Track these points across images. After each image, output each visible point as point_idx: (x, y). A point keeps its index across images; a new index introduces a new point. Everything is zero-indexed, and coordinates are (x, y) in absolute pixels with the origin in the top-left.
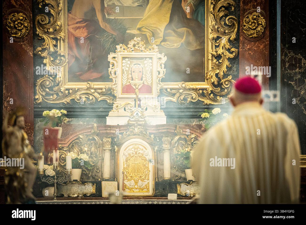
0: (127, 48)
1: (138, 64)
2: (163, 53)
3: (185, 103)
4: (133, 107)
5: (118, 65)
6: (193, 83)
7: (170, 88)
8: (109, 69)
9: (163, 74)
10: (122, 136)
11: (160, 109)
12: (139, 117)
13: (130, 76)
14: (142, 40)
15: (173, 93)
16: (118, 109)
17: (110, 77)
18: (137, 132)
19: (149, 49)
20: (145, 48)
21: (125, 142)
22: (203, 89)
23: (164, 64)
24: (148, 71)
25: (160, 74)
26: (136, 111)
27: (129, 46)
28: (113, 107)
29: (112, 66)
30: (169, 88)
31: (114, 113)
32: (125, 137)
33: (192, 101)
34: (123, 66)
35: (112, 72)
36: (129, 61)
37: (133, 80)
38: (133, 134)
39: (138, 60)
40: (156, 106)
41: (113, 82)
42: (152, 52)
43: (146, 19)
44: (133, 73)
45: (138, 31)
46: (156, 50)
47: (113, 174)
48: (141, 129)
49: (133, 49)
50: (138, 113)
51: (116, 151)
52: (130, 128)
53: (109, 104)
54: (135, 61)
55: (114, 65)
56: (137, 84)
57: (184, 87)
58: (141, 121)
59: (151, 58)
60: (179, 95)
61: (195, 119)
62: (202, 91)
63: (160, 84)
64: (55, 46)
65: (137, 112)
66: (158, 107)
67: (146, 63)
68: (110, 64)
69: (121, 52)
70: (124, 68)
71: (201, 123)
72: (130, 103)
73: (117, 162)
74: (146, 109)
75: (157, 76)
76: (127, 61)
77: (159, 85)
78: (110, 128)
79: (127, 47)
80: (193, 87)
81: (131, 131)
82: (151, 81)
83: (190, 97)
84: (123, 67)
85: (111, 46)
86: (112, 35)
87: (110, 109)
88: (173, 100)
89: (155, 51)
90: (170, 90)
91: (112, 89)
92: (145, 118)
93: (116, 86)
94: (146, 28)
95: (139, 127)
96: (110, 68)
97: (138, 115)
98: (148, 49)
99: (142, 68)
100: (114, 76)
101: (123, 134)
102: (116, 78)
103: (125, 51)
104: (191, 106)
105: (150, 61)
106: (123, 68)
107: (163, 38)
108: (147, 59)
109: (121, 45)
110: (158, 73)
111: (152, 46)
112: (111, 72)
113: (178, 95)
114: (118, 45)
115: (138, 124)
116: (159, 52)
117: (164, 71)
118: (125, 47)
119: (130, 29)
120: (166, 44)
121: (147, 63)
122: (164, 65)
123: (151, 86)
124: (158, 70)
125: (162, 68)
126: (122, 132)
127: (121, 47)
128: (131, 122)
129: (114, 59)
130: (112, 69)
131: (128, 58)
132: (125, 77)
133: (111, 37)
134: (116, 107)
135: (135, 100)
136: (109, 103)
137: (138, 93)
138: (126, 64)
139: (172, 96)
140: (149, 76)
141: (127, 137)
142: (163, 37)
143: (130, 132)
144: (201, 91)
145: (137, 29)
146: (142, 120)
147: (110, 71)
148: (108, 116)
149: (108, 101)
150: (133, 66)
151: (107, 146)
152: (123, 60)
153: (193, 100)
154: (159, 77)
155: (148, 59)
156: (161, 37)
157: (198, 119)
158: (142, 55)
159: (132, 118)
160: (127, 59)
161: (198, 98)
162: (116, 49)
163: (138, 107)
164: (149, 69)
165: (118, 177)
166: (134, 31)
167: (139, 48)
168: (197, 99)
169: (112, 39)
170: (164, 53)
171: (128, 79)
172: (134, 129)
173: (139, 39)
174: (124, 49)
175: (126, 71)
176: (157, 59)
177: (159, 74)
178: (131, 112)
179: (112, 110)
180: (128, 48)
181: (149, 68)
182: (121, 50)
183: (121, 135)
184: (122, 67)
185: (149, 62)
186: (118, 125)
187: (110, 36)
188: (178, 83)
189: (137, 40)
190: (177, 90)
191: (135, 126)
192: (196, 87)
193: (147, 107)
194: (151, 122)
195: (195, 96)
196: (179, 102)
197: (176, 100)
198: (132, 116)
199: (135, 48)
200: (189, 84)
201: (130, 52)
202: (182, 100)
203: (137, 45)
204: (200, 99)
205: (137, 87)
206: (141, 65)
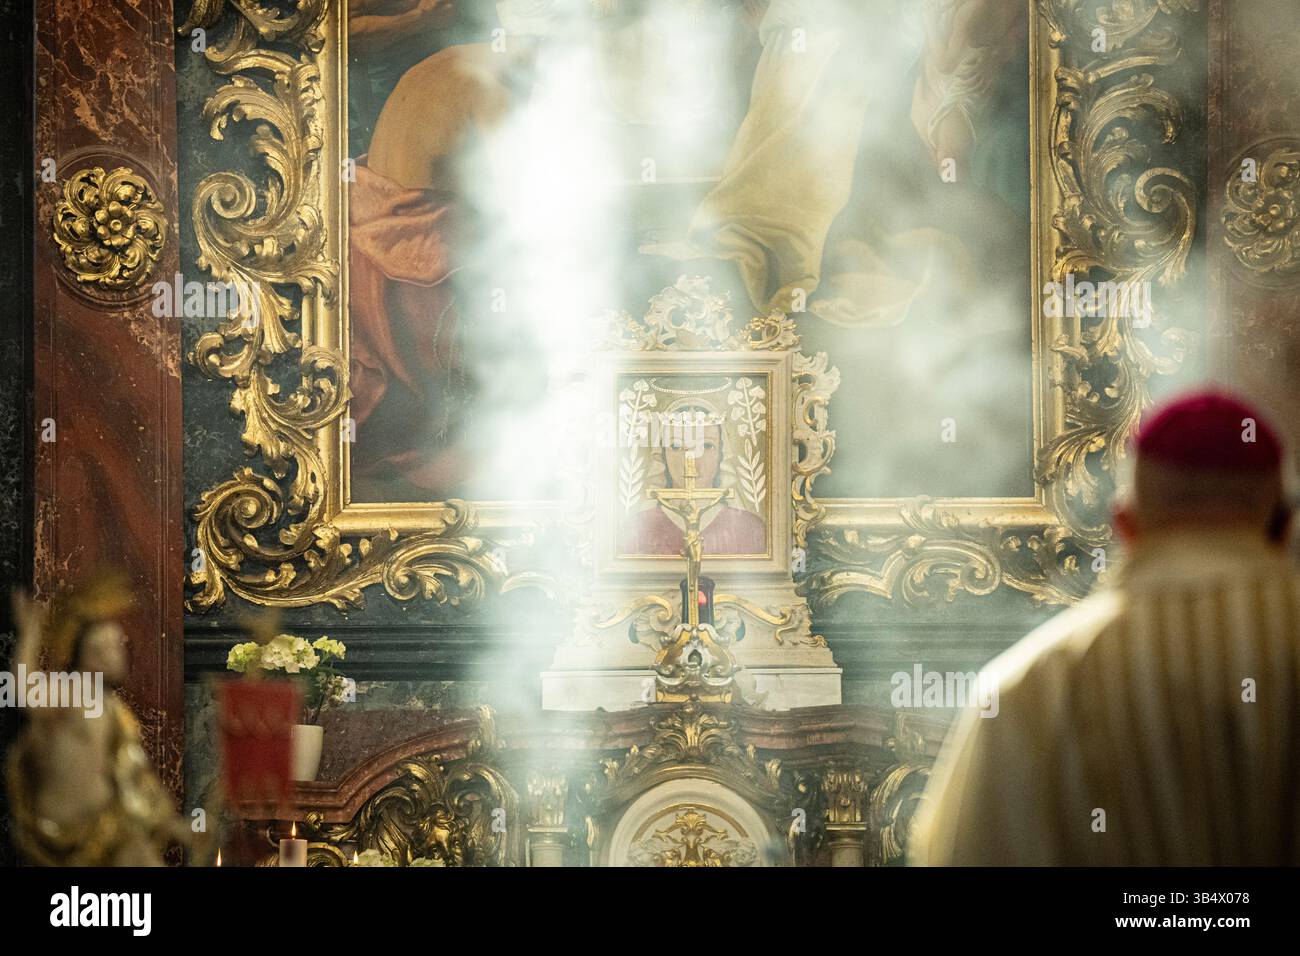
0: (642, 328)
1: (697, 409)
2: (819, 353)
3: (934, 604)
4: (675, 620)
6: (975, 499)
7: (859, 525)
9: (823, 455)
10: (621, 767)
11: (810, 633)
12: (702, 670)
13: (658, 467)
14: (715, 290)
15: (872, 549)
16: (601, 634)
18: (694, 747)
19: (752, 334)
20: (733, 329)
21: (637, 796)
22: (1023, 533)
23: (826, 408)
24: (747, 440)
25: (808, 457)
26: (691, 638)
27: (650, 317)
30: (850, 528)
31: (579, 651)
32: (636, 770)
33: (970, 590)
36: (653, 395)
37: (670, 487)
38: (677, 755)
39: (698, 387)
40: (789, 616)
42: (767, 345)
43: (733, 189)
44: (671, 455)
45: (695, 247)
46: (784, 338)
48: (713, 731)
49: (671, 334)
50: (700, 651)
51: (590, 842)
52: (662, 723)
54: (682, 392)
56: (693, 503)
57: (927, 519)
58: (717, 688)
59: (762, 379)
60: (907, 559)
62: (1019, 543)
63: (808, 509)
64: (291, 324)
65: (695, 642)
66: (796, 623)
67: (736, 405)
69: (610, 349)
72: (659, 601)
74: (740, 633)
75: (794, 468)
76: (644, 393)
77: (802, 513)
79: (642, 322)
80: (976, 522)
81: (664, 739)
83: (958, 572)
87: (560, 634)
88: (876, 589)
89: (778, 344)
90: (856, 537)
92: (737, 676)
94: (732, 230)
95: (704, 719)
97: (701, 659)
98: (746, 334)
99: (719, 426)
101: (628, 755)
104: (964, 615)
107: (819, 281)
108: (739, 384)
110: (796, 450)
113: (896, 561)
115: (702, 706)
116: (800, 349)
117: (828, 439)
118: (633, 325)
120: (832, 309)
121: (743, 400)
123: (763, 518)
124: (798, 435)
125: (814, 428)
127: (612, 326)
128: (667, 695)
131: (647, 377)
132: (631, 474)
135: (681, 585)
138: (637, 408)
139: (868, 569)
140: (751, 469)
141: (644, 771)
142: (822, 275)
143: (663, 746)
144: (1014, 544)
145: (688, 235)
146: (722, 687)
148: (551, 667)
151: (548, 819)
152: (622, 388)
153: (976, 586)
154: (801, 474)
155: (745, 383)
156: (811, 276)
158: (714, 362)
159: (667, 673)
160: (641, 386)
161: (1001, 576)
163: (700, 622)
164: (753, 434)
167: (699, 331)
168: (997, 582)
170: (824, 354)
171: (647, 481)
172: (683, 732)
173: (701, 283)
174: (627, 335)
176: (793, 381)
177: (802, 457)
178: (665, 647)
179: (568, 638)
180: (647, 329)
181: (752, 428)
182: (612, 337)
185: (751, 398)
186: (600, 709)
188: (897, 503)
189: (689, 287)
190: (894, 537)
191: (686, 713)
192: (989, 523)
193: (743, 624)
194: (765, 696)
195: (986, 566)
196: (906, 597)
197: (891, 588)
198: (670, 666)
199: (682, 327)
200: (953, 508)
201: (658, 348)
202: (919, 589)
203: (691, 313)
204: (1009, 580)
205: (695, 521)
206: (712, 415)
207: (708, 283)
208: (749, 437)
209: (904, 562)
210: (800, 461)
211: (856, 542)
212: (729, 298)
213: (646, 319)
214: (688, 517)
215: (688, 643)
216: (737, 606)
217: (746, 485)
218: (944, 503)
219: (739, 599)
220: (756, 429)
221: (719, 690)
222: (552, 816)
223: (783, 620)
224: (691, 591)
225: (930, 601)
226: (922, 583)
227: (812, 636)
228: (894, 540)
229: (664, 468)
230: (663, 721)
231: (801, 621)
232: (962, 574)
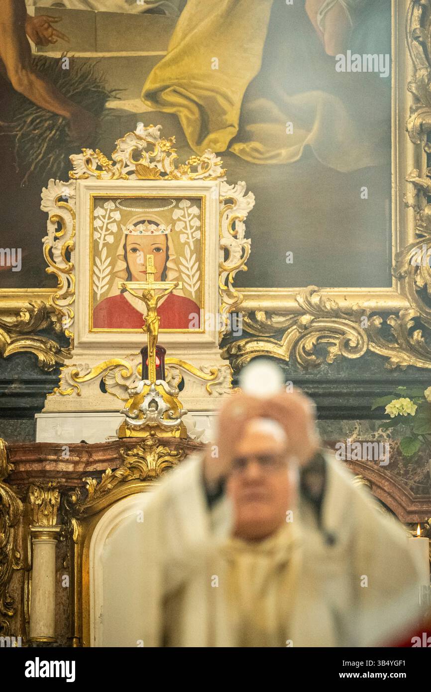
0: (111, 162)
1: (150, 222)
2: (239, 182)
3: (319, 365)
4: (134, 376)
5: (77, 226)
6: (349, 289)
7: (265, 308)
8: (43, 240)
9: (242, 257)
10: (98, 484)
11: (231, 386)
12: (159, 413)
13: (121, 265)
14: (164, 135)
15: (275, 325)
16: (80, 386)
17: (50, 270)
18: (153, 470)
19: (191, 167)
20: (177, 164)
21: (110, 505)
22: (384, 314)
23: (244, 222)
24: (187, 246)
25: (231, 258)
26: (150, 391)
27: (116, 155)
28: (60, 377)
29: (57, 230)
30: (260, 310)
31: (64, 399)
32: (110, 486)
33: (346, 354)
34: (95, 229)
35: (57, 253)
36: (115, 210)
37: (131, 280)
38: (140, 475)
39: (151, 207)
40: (216, 373)
41: (61, 288)
42: (201, 176)
43: (175, 61)
44: (130, 255)
45: (149, 103)
46: (214, 171)
47: (65, 624)
48: (167, 458)
49: (132, 168)
50: (157, 399)
51: (75, 537)
52: (129, 452)
53: (43, 367)
54: (138, 210)
55: (64, 224)
56: (152, 292)
57: (315, 304)
58: (170, 427)
59: (197, 201)
60: (299, 332)
61: (356, 423)
62: (381, 321)
63: (230, 295)
65: (153, 394)
66: (222, 379)
67: (179, 220)
68: (48, 221)
69: (87, 178)
70: (99, 235)
71: (377, 435)
72: (123, 362)
73: (80, 578)
74: (181, 386)
75: (220, 266)
76: (111, 211)
77: (226, 299)
78: (55, 454)
79: (110, 159)
80: (350, 306)
81: (131, 464)
82: (199, 283)
83: (337, 341)
84: (96, 233)
85: (50, 155)
86: (55, 116)
87: (48, 386)
88: (278, 354)
89: (210, 175)
90: (264, 316)
91: (57, 313)
92: (184, 418)
93: (69, 300)
94: (175, 91)
95: (160, 449)
96: (47, 235)
97: (157, 406)
98: (186, 168)
99: (166, 235)
100: (63, 266)
101: (103, 475)
102: (69, 274)
103: (102, 176)
104: (341, 373)
105: (195, 210)
106: (96, 235)
107: (238, 129)
108: (181, 205)
109: (89, 152)
110: (222, 253)
111: (201, 157)
112: (53, 251)
113: (293, 333)
114: (79, 154)
115: (159, 440)
116: (225, 179)
117: (245, 245)
118: (103, 160)
119: (118, 96)
120: (248, 150)
121: (184, 216)
122: (246, 226)
123: (198, 303)
124: (224, 242)
125: (235, 237)
126: (98, 469)
127: (88, 161)
128: (133, 432)
129: (62, 203)
130: (56, 238)
131: (114, 199)
132: (102, 268)
133: (49, 125)
134: (72, 377)
135: (144, 353)
136: (45, 364)
137: (156, 326)
138: (106, 221)
139: (272, 339)
140: (189, 266)
141: (115, 487)
142: (240, 125)
143: (129, 468)
144: (378, 321)
145: (142, 94)
146: (174, 426)
147: (49, 248)
148: (43, 410)
149: (41, 357)
150: (132, 227)
151: (45, 522)
152: (95, 207)
153: (350, 352)
154: (225, 270)
155: (185, 204)
156: (232, 126)
157: (366, 422)
158: (163, 188)
159: (133, 416)
160: (110, 205)
161: (368, 345)
162: (70, 166)
163: (157, 379)
164: (191, 241)
165: (84, 635)
166: (132, 102)
167: (152, 166)
168: (365, 349)
169: (53, 132)
170: (243, 183)
171: (113, 275)
172: (144, 459)
173: (154, 130)
174: (99, 168)
175: (105, 248)
176: (221, 202)
177: (227, 257)
178: (131, 397)
179: (56, 389)
180: (114, 164)
181: (190, 237)
182: (88, 169)
183: (94, 482)
184: (93, 233)
185: (189, 215)
186: (83, 442)
187: (46, 120)
188: (294, 291)
189: (146, 133)
190: (292, 316)
191: (147, 445)
192: (359, 307)
193: (183, 379)
194: (203, 432)
195: (357, 337)
196: (299, 360)
197: (288, 354)
198: (135, 411)
199: (139, 162)
200: (334, 295)
201: (122, 178)
202: (308, 354)
203: (147, 152)
204: (373, 347)
205: (154, 306)
206: (162, 227)
207: (159, 130)
208: (188, 243)
209: (298, 334)
210: (225, 261)
211: (264, 320)
212: (174, 141)
213: (114, 156)
214: (149, 303)
215: (148, 394)
216: (180, 365)
217: (186, 279)
218: (328, 292)
219: (181, 361)
220: (193, 237)
221: (170, 429)
222: (48, 520)
223: (212, 377)
224: (151, 356)
225: (317, 363)
226: (311, 350)
227: (233, 388)
228: (291, 318)
229: (125, 266)
230: (130, 450)
231: (225, 378)
232: (339, 343)
